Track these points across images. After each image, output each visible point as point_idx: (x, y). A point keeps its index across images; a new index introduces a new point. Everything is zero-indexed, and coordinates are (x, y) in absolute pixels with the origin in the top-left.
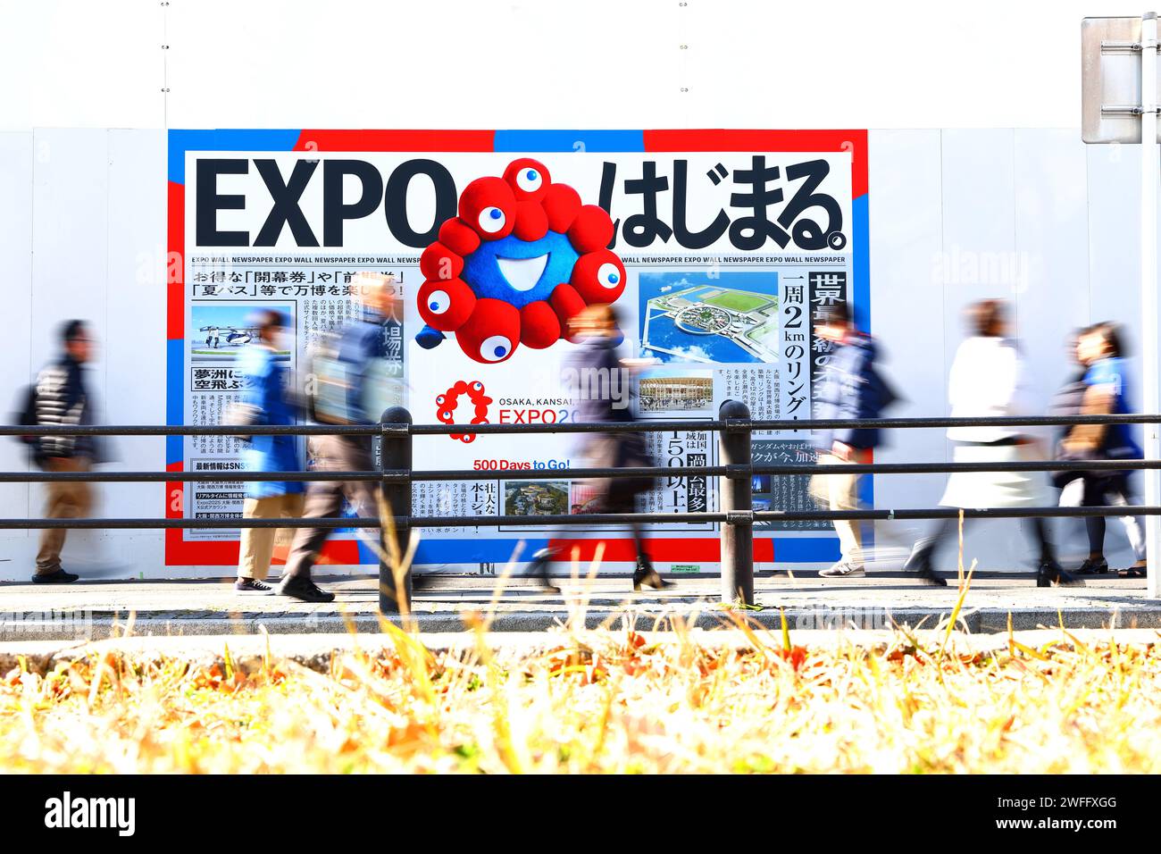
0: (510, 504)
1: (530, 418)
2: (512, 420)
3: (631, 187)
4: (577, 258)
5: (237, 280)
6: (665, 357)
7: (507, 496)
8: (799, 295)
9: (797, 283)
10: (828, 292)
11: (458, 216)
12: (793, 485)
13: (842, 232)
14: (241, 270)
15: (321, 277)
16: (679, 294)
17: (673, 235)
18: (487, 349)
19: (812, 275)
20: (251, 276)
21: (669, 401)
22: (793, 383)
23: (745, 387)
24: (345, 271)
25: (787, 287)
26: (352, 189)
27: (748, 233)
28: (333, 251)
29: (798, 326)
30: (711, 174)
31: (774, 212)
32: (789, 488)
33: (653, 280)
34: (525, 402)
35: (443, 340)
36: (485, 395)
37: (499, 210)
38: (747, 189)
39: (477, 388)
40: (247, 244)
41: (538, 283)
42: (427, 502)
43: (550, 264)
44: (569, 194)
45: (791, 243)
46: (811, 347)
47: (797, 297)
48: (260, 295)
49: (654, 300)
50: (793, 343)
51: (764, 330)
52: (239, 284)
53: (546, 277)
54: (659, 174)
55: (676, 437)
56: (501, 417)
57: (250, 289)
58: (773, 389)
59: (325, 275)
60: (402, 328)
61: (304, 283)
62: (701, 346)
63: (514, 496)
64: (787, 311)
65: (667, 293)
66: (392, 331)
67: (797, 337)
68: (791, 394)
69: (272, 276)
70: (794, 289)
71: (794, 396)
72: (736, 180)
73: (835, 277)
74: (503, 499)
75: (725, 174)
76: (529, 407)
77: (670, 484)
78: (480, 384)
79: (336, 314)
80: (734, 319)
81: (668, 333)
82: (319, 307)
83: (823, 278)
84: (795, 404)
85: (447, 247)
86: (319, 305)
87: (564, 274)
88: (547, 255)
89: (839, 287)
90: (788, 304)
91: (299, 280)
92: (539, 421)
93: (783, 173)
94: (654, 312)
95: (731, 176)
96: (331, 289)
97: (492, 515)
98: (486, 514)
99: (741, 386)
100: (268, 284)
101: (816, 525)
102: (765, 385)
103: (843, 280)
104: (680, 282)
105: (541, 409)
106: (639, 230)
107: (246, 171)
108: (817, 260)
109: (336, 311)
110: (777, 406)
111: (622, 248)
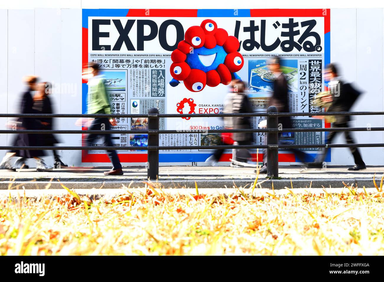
0: (203, 142)
1: (210, 111)
2: (203, 112)
3: (246, 29)
4: (226, 55)
5: (107, 62)
6: (258, 90)
7: (201, 138)
8: (305, 68)
9: (304, 64)
10: (315, 67)
11: (184, 40)
12: (302, 135)
13: (321, 45)
14: (108, 59)
15: (136, 61)
16: (262, 67)
17: (260, 47)
18: (195, 87)
19: (310, 61)
20: (112, 61)
21: (259, 105)
22: (303, 99)
24: (144, 59)
25: (301, 65)
26: (147, 30)
27: (287, 46)
28: (140, 52)
29: (305, 79)
30: (274, 25)
31: (296, 38)
32: (301, 136)
33: (254, 62)
34: (208, 105)
35: (179, 84)
36: (194, 103)
37: (199, 38)
38: (287, 30)
39: (191, 101)
40: (110, 50)
41: (213, 64)
42: (173, 140)
43: (217, 57)
44: (223, 32)
45: (303, 49)
46: (309, 86)
47: (304, 69)
48: (115, 68)
49: (254, 70)
50: (303, 85)
51: (292, 80)
52: (107, 64)
53: (216, 62)
54: (255, 25)
55: (261, 118)
56: (200, 111)
57: (111, 66)
58: (295, 101)
59: (138, 60)
60: (165, 80)
61: (130, 63)
62: (269, 86)
63: (204, 139)
64: (301, 74)
65: (258, 67)
66: (161, 81)
67: (304, 83)
68: (302, 103)
69: (119, 61)
70: (303, 66)
71: (303, 103)
72: (283, 27)
73: (318, 61)
74: (200, 140)
75: (279, 25)
76: (209, 107)
77: (259, 135)
78: (192, 99)
79: (142, 75)
81: (258, 81)
82: (135, 72)
83: (314, 62)
84: (303, 106)
85: (180, 51)
86: (135, 71)
87: (222, 61)
88: (216, 54)
89: (319, 65)
90: (301, 71)
91: (128, 62)
92: (212, 113)
93: (300, 24)
94: (253, 74)
95: (281, 26)
96: (140, 65)
97: (196, 145)
98: (194, 145)
100: (117, 64)
101: (310, 149)
102: (293, 100)
103: (321, 63)
104: (263, 63)
105: (214, 108)
106: (248, 45)
107: (110, 24)
108: (311, 55)
109: (141, 73)
110: (297, 107)
111: (242, 51)
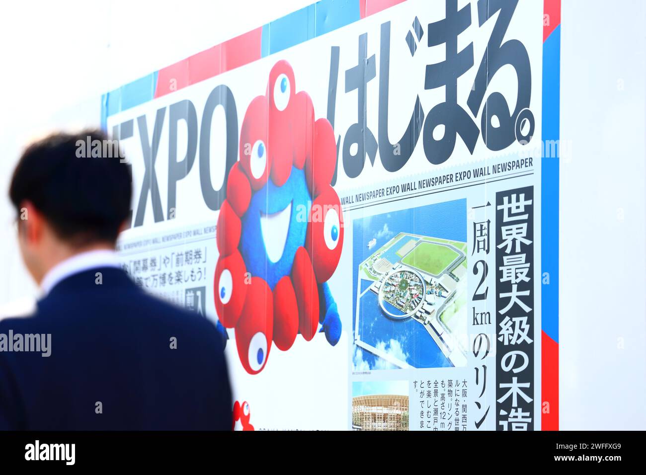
3: (350, 80)
9: (485, 216)
10: (514, 227)
13: (530, 108)
15: (165, 261)
16: (382, 251)
17: (378, 152)
18: (253, 353)
19: (499, 198)
22: (479, 405)
23: (436, 411)
24: (176, 250)
25: (475, 225)
27: (439, 133)
28: (171, 226)
29: (485, 296)
30: (409, 39)
31: (464, 89)
37: (263, 144)
38: (440, 53)
39: (246, 412)
41: (285, 249)
43: (293, 218)
44: (306, 107)
45: (480, 141)
46: (498, 336)
47: (484, 242)
49: (363, 265)
50: (480, 329)
51: (454, 306)
53: (290, 239)
54: (369, 53)
58: (460, 416)
59: (167, 258)
61: (156, 271)
62: (399, 340)
64: (475, 270)
67: (484, 317)
68: (478, 426)
69: (142, 264)
70: (481, 227)
72: (430, 42)
73: (522, 197)
75: (420, 33)
80: (428, 289)
85: (231, 205)
87: (301, 233)
88: (290, 205)
89: (526, 217)
90: (476, 257)
91: (154, 268)
93: (474, 14)
95: (425, 36)
96: (169, 276)
99: (432, 410)
100: (140, 275)
102: (454, 407)
103: (530, 202)
106: (354, 150)
107: (133, 134)
108: (504, 168)
111: (341, 182)
